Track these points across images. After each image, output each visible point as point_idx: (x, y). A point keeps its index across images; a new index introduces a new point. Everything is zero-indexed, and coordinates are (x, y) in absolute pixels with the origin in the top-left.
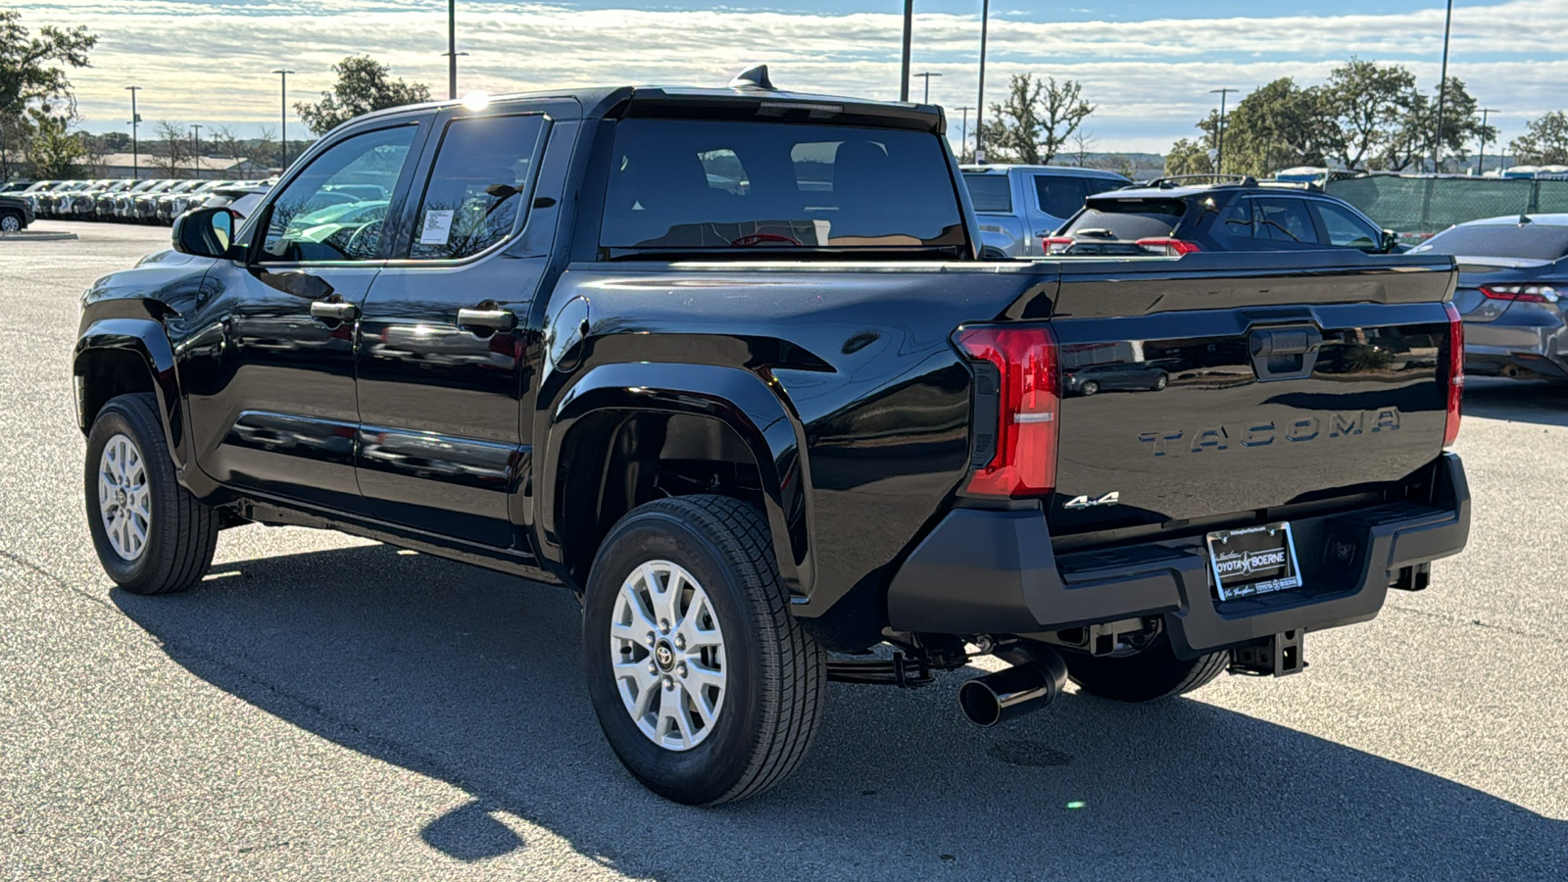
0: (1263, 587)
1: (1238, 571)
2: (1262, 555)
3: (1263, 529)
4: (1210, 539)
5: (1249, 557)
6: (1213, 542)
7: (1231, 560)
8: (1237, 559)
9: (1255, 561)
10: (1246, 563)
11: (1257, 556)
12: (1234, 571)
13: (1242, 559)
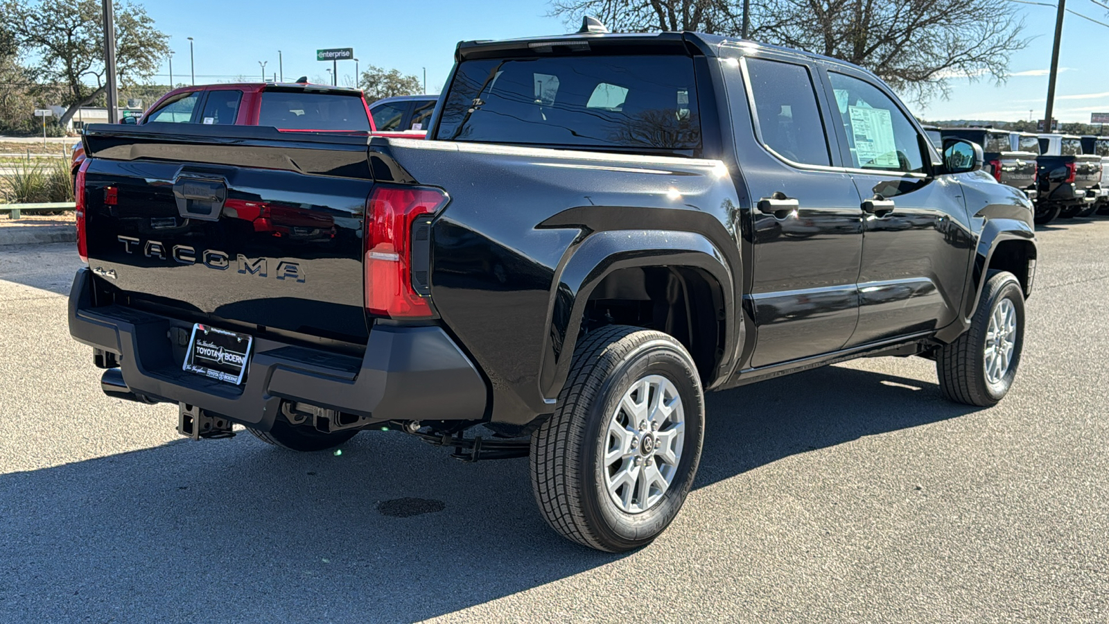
0: (212, 373)
1: (214, 358)
2: (233, 354)
3: (234, 335)
4: (196, 327)
5: (224, 352)
6: (197, 330)
7: (211, 349)
8: (215, 349)
9: (227, 356)
10: (221, 355)
11: (229, 353)
12: (211, 357)
13: (219, 351)
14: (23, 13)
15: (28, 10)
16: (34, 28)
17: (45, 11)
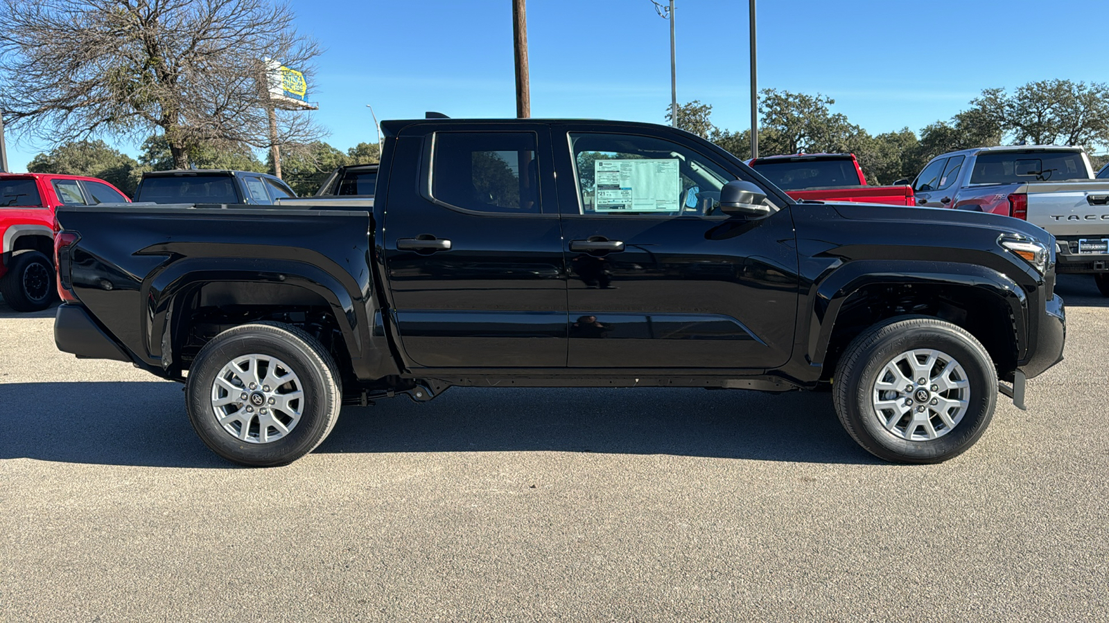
14: (1002, 103)
15: (1006, 101)
16: (1009, 115)
17: (1020, 100)
